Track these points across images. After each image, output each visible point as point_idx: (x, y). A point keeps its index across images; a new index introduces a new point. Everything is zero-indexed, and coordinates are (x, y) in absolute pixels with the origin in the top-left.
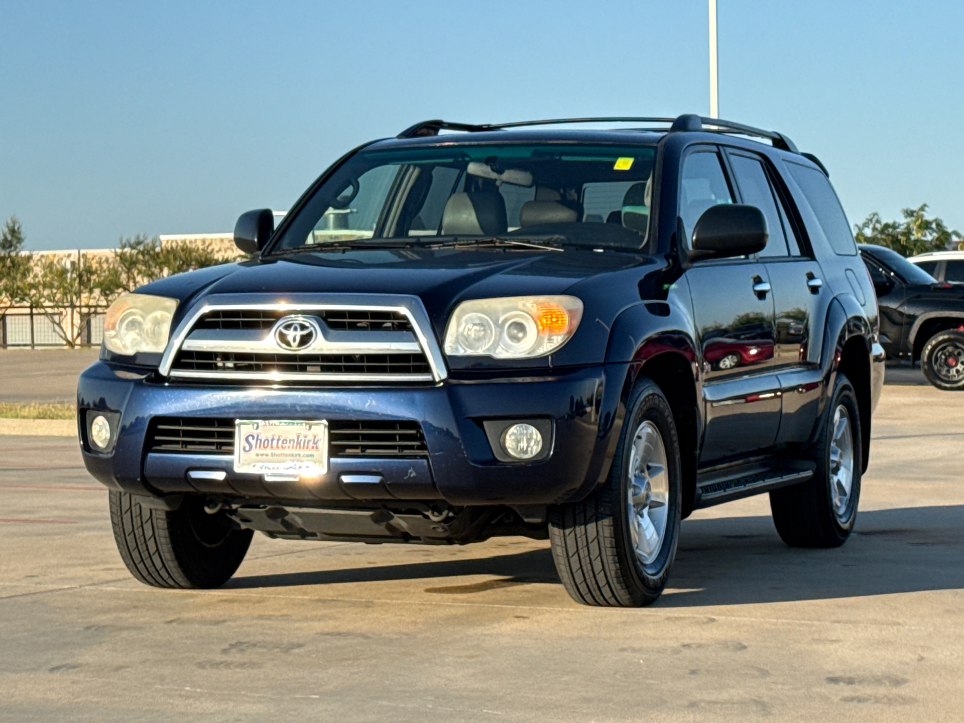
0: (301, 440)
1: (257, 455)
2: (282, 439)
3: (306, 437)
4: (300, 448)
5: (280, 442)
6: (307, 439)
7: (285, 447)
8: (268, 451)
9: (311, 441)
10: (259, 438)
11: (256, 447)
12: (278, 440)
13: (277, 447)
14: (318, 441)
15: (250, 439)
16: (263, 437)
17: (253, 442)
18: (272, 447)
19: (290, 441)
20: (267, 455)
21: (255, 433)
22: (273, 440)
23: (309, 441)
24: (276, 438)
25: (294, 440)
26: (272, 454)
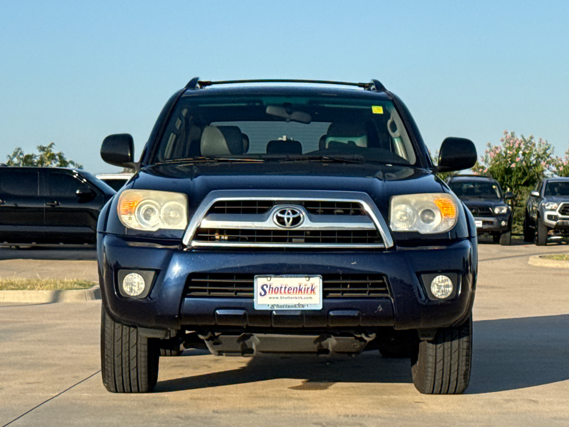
0: (302, 288)
1: (270, 298)
2: (288, 287)
3: (305, 286)
4: (302, 292)
5: (287, 289)
6: (306, 287)
7: (291, 292)
8: (279, 295)
9: (310, 288)
10: (271, 287)
11: (269, 292)
12: (285, 288)
13: (285, 292)
14: (314, 288)
15: (265, 287)
16: (274, 286)
17: (267, 290)
18: (281, 292)
19: (294, 288)
20: (277, 298)
21: (268, 283)
22: (281, 288)
23: (308, 288)
24: (284, 287)
25: (297, 288)
26: (281, 297)
